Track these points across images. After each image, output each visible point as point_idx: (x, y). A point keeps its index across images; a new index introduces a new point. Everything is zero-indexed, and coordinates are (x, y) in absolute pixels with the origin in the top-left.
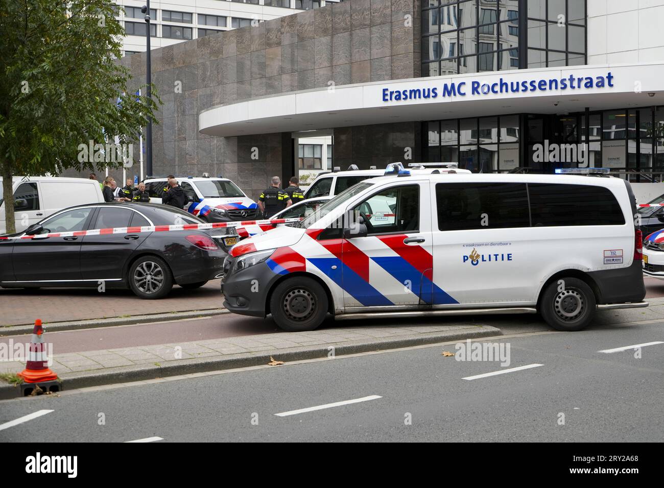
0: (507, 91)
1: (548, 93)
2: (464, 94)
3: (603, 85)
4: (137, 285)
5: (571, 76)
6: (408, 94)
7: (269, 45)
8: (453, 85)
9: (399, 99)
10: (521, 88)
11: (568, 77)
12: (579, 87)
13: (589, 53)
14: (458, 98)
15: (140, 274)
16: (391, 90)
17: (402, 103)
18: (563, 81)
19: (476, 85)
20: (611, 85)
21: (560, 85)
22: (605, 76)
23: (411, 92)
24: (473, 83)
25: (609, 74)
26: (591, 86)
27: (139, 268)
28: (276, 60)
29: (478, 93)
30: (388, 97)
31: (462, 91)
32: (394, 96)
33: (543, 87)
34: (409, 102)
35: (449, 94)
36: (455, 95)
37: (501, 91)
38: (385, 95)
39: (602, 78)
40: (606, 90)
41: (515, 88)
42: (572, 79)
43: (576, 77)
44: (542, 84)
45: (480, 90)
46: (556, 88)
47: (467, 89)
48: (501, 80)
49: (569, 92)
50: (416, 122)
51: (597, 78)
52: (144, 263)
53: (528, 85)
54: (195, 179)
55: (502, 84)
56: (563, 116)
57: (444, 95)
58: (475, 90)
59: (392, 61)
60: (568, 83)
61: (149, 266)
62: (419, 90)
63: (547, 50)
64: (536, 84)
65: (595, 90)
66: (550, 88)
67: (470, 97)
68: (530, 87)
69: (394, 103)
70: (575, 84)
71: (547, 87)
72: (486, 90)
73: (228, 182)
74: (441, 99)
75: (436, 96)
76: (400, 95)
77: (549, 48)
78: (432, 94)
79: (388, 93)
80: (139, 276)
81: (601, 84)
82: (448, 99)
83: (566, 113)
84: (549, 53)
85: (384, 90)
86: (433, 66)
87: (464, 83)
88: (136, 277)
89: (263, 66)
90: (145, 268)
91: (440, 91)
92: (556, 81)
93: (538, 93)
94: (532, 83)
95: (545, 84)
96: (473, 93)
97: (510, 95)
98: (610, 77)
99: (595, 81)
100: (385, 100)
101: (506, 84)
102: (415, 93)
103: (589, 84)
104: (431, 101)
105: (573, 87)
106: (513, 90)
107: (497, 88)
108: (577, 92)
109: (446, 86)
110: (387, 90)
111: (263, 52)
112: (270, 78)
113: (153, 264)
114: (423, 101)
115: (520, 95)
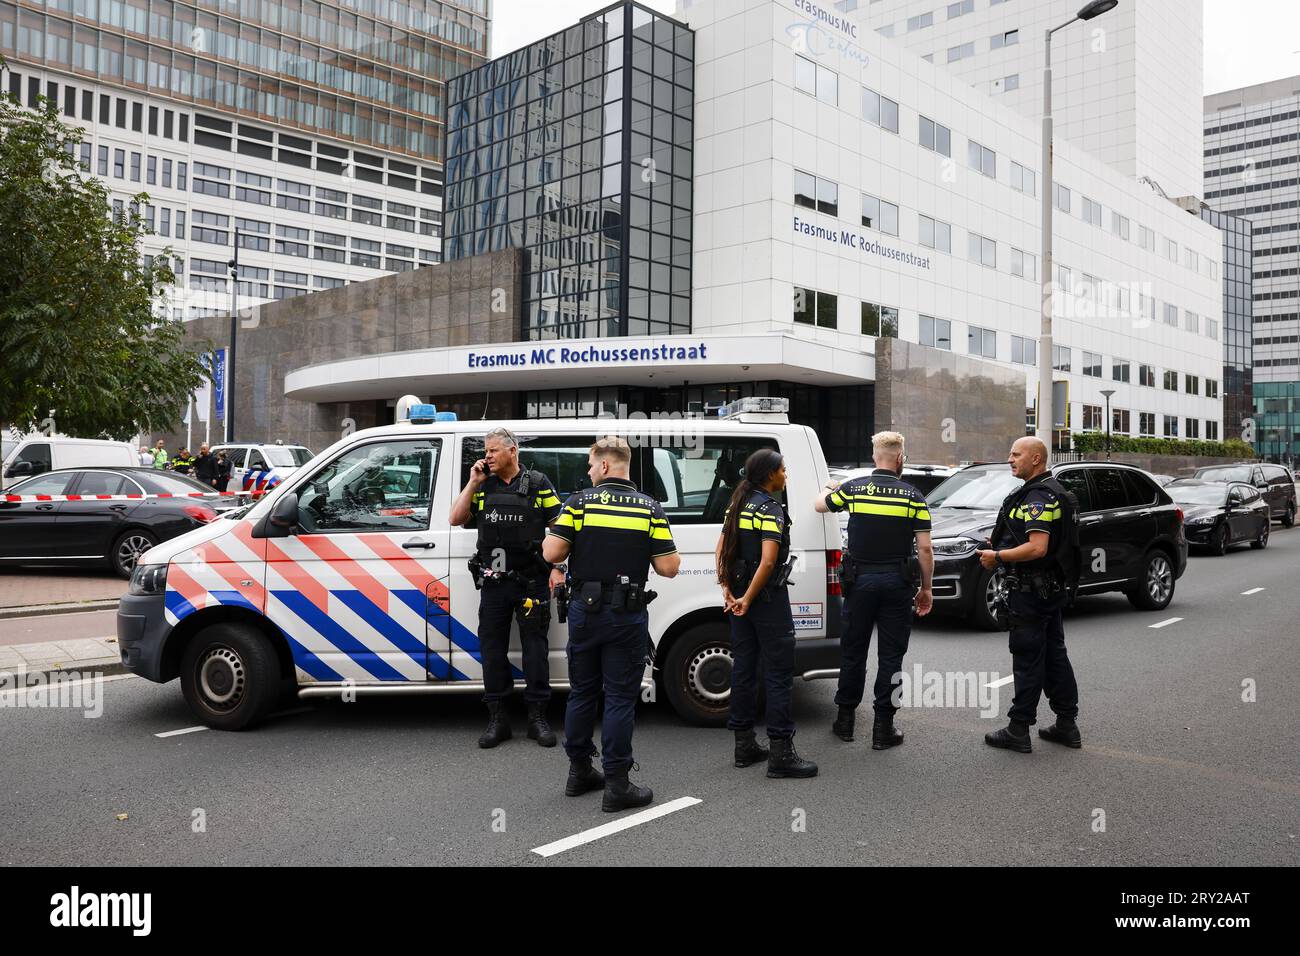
0: (597, 359)
1: (640, 363)
2: (553, 362)
3: (695, 357)
4: (122, 563)
5: (664, 346)
6: (495, 360)
7: (366, 307)
8: (542, 352)
9: (486, 365)
10: (612, 357)
11: (660, 347)
12: (671, 357)
13: (694, 325)
14: (546, 366)
15: (126, 551)
16: (477, 355)
17: (489, 369)
18: (654, 351)
19: (565, 353)
20: (703, 357)
21: (652, 355)
22: (698, 347)
23: (498, 357)
24: (563, 350)
25: (702, 345)
26: (684, 357)
27: (125, 544)
28: (372, 322)
29: (568, 361)
30: (474, 363)
31: (551, 359)
32: (480, 362)
33: (634, 357)
34: (496, 369)
35: (538, 362)
36: (543, 362)
37: (592, 360)
38: (471, 360)
39: (695, 349)
40: (699, 361)
41: (606, 357)
42: (664, 349)
43: (668, 347)
44: (633, 353)
45: (569, 357)
46: (648, 358)
47: (556, 356)
48: (592, 348)
49: (660, 362)
50: (513, 392)
51: (690, 349)
52: (132, 538)
53: (619, 354)
54: (266, 446)
55: (592, 353)
56: (663, 390)
57: (532, 362)
58: (564, 358)
59: (491, 327)
60: (660, 353)
61: (137, 542)
62: (506, 356)
63: (649, 321)
64: (628, 354)
65: (687, 362)
66: (642, 358)
67: (559, 365)
68: (621, 356)
69: (480, 369)
70: (668, 354)
71: (639, 356)
72: (575, 357)
73: (305, 451)
74: (529, 366)
75: (524, 362)
76: (486, 361)
77: (652, 318)
78: (520, 361)
79: (474, 358)
80: (124, 553)
81: (693, 355)
82: (536, 367)
83: (667, 387)
84: (652, 323)
85: (471, 355)
86: (534, 334)
87: (553, 350)
88: (121, 554)
89: (358, 329)
90: (133, 545)
91: (528, 358)
92: (647, 350)
93: (629, 363)
94: (623, 352)
95: (637, 353)
96: (562, 361)
97: (601, 364)
98: (703, 348)
99: (688, 352)
100: (471, 365)
101: (597, 352)
102: (502, 359)
103: (682, 355)
104: (519, 368)
105: (664, 358)
106: (603, 359)
107: (587, 357)
108: (669, 362)
109: (534, 352)
110: (473, 355)
111: (360, 313)
112: (366, 342)
113: (142, 539)
114: (510, 368)
115: (611, 364)
